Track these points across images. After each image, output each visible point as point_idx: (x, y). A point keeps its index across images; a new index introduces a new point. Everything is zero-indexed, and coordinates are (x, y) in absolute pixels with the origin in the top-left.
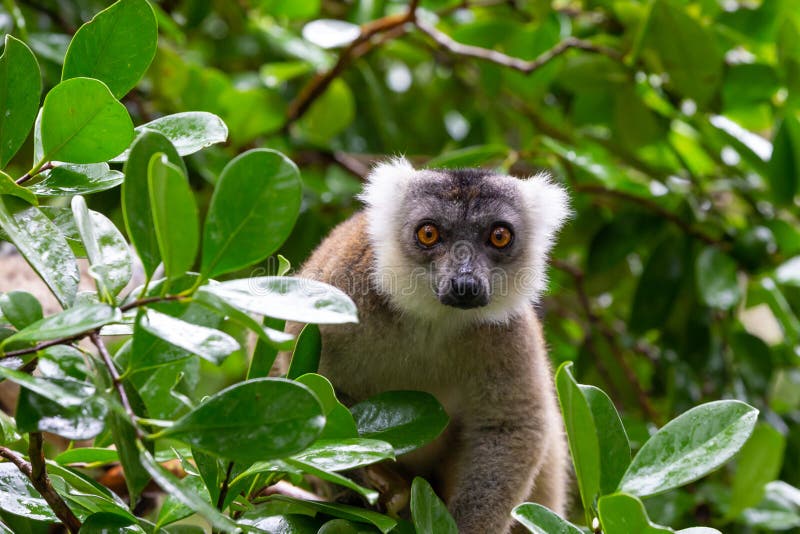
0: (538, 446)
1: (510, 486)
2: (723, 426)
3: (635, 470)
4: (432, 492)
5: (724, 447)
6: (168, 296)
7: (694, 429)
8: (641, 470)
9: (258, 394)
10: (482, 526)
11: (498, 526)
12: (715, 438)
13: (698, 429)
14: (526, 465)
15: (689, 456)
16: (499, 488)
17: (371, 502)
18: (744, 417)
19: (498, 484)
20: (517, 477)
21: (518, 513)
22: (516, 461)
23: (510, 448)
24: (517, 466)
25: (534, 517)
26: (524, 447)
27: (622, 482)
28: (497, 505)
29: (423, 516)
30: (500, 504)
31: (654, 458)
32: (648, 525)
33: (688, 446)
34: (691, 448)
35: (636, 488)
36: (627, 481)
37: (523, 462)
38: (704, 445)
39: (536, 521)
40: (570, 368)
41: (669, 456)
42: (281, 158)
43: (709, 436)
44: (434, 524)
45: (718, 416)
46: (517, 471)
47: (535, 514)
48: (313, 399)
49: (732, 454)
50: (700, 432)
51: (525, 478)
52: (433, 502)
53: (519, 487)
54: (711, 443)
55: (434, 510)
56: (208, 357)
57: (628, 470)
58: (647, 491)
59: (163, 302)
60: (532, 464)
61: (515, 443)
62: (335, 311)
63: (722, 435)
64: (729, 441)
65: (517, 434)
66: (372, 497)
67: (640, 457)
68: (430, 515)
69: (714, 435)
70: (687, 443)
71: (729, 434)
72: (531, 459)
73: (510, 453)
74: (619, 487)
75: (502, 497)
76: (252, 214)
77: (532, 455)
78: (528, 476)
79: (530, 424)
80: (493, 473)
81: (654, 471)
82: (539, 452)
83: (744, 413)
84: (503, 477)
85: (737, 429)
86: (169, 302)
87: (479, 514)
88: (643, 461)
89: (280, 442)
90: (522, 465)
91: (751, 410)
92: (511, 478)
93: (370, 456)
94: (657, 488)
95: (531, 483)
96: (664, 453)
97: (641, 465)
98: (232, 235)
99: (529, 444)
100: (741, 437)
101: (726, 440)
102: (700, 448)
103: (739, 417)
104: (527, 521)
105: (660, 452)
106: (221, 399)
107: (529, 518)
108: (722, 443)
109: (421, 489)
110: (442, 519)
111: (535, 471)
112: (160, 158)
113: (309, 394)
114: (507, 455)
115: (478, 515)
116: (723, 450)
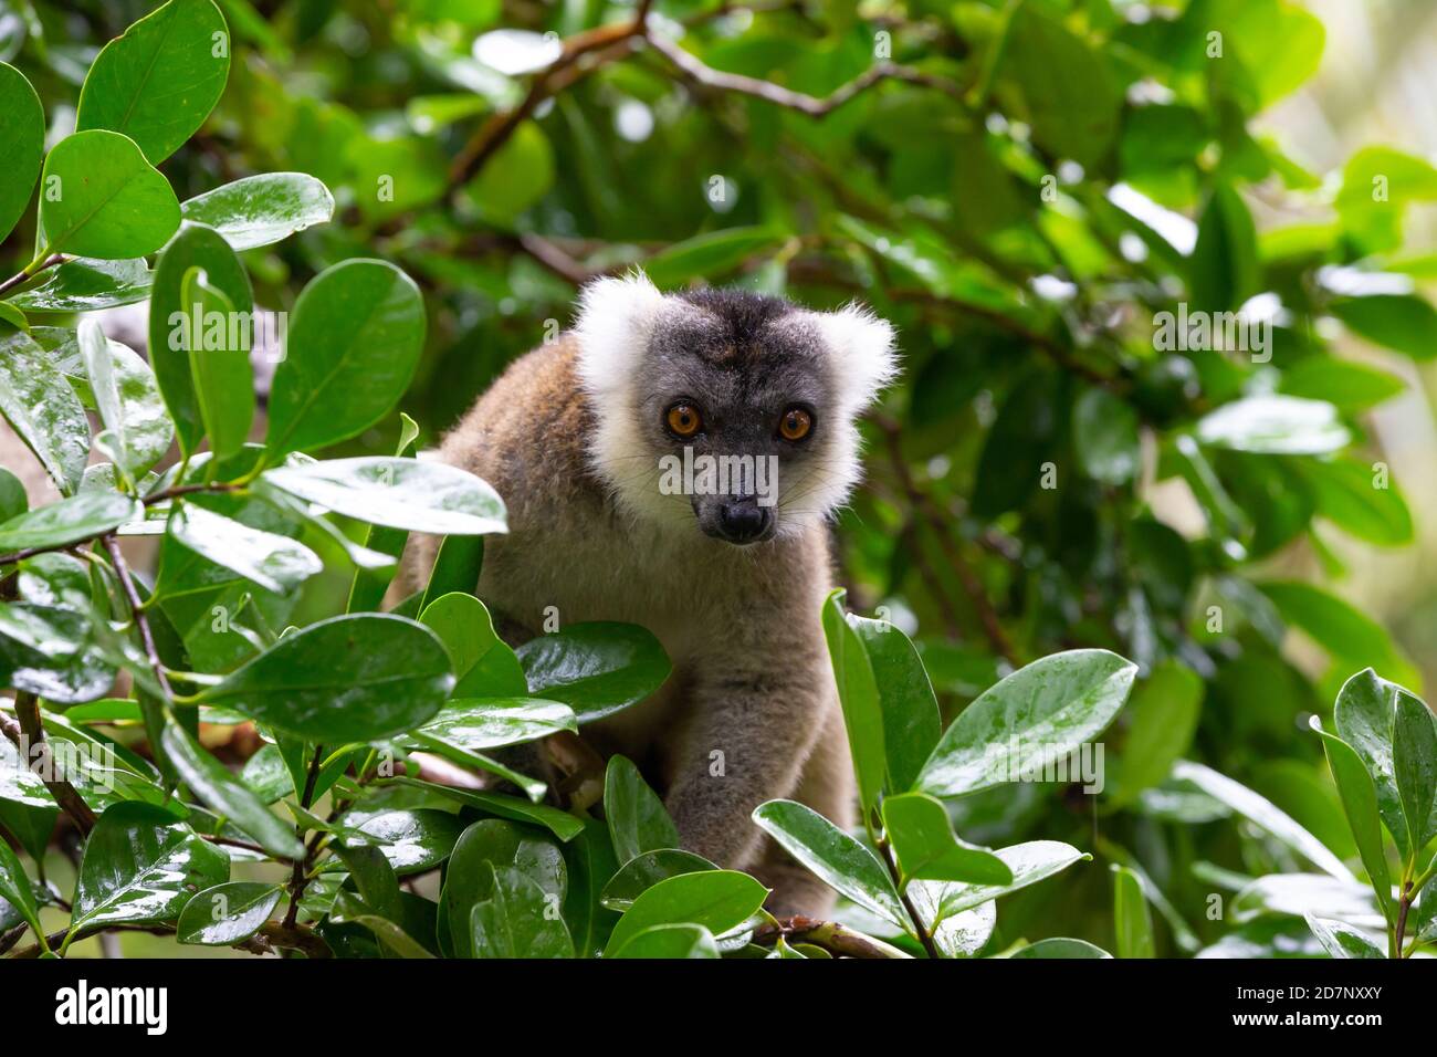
0: (811, 715)
1: (765, 774)
2: (1081, 689)
3: (943, 754)
4: (639, 779)
5: (1080, 722)
6: (214, 484)
7: (1038, 692)
8: (955, 754)
9: (352, 638)
10: (718, 833)
11: (744, 834)
12: (1068, 708)
13: (1043, 693)
14: (792, 744)
15: (1028, 734)
16: (747, 776)
17: (535, 799)
18: (1115, 676)
19: (747, 770)
20: (776, 762)
21: (763, 815)
22: (776, 735)
23: (768, 716)
24: (776, 744)
25: (788, 822)
26: (790, 716)
27: (923, 772)
28: (743, 802)
29: (624, 814)
30: (747, 801)
31: (974, 737)
32: (955, 843)
33: (1026, 718)
34: (1032, 723)
35: (943, 781)
36: (930, 772)
37: (787, 739)
38: (1051, 718)
39: (791, 829)
40: (840, 599)
41: (997, 733)
42: (395, 273)
43: (1059, 704)
44: (641, 828)
45: (1075, 673)
46: (777, 751)
47: (790, 816)
48: (437, 646)
49: (1093, 734)
50: (1047, 697)
51: (788, 763)
52: (641, 794)
53: (777, 777)
54: (1062, 715)
55: (641, 806)
56: (271, 584)
57: (933, 754)
58: (958, 788)
59: (207, 492)
60: (800, 742)
61: (776, 709)
62: (474, 513)
63: (1079, 703)
64: (1090, 712)
65: (780, 695)
66: (536, 790)
67: (952, 734)
68: (634, 814)
69: (1068, 703)
70: (1025, 717)
71: (1089, 702)
72: (797, 733)
73: (766, 724)
74: (919, 779)
75: (751, 790)
76: (345, 361)
77: (800, 728)
78: (793, 760)
79: (799, 681)
80: (738, 755)
81: (972, 758)
82: (811, 723)
83: (1114, 670)
84: (754, 760)
85: (1102, 695)
86: (217, 494)
87: (714, 813)
88: (957, 740)
89: (384, 713)
90: (785, 743)
91: (1126, 665)
92: (767, 762)
93: (539, 726)
94: (975, 783)
95: (796, 771)
96: (990, 728)
97: (954, 747)
98: (314, 393)
99: (796, 711)
100: (1109, 707)
101: (1085, 711)
102: (1045, 723)
103: (1108, 676)
104: (776, 828)
105: (983, 727)
106: (294, 646)
107: (779, 824)
108: (1079, 716)
109: (621, 773)
110: (652, 820)
111: (804, 754)
112: (196, 275)
113: (433, 640)
114: (762, 726)
115: (712, 815)
116: (1078, 726)
